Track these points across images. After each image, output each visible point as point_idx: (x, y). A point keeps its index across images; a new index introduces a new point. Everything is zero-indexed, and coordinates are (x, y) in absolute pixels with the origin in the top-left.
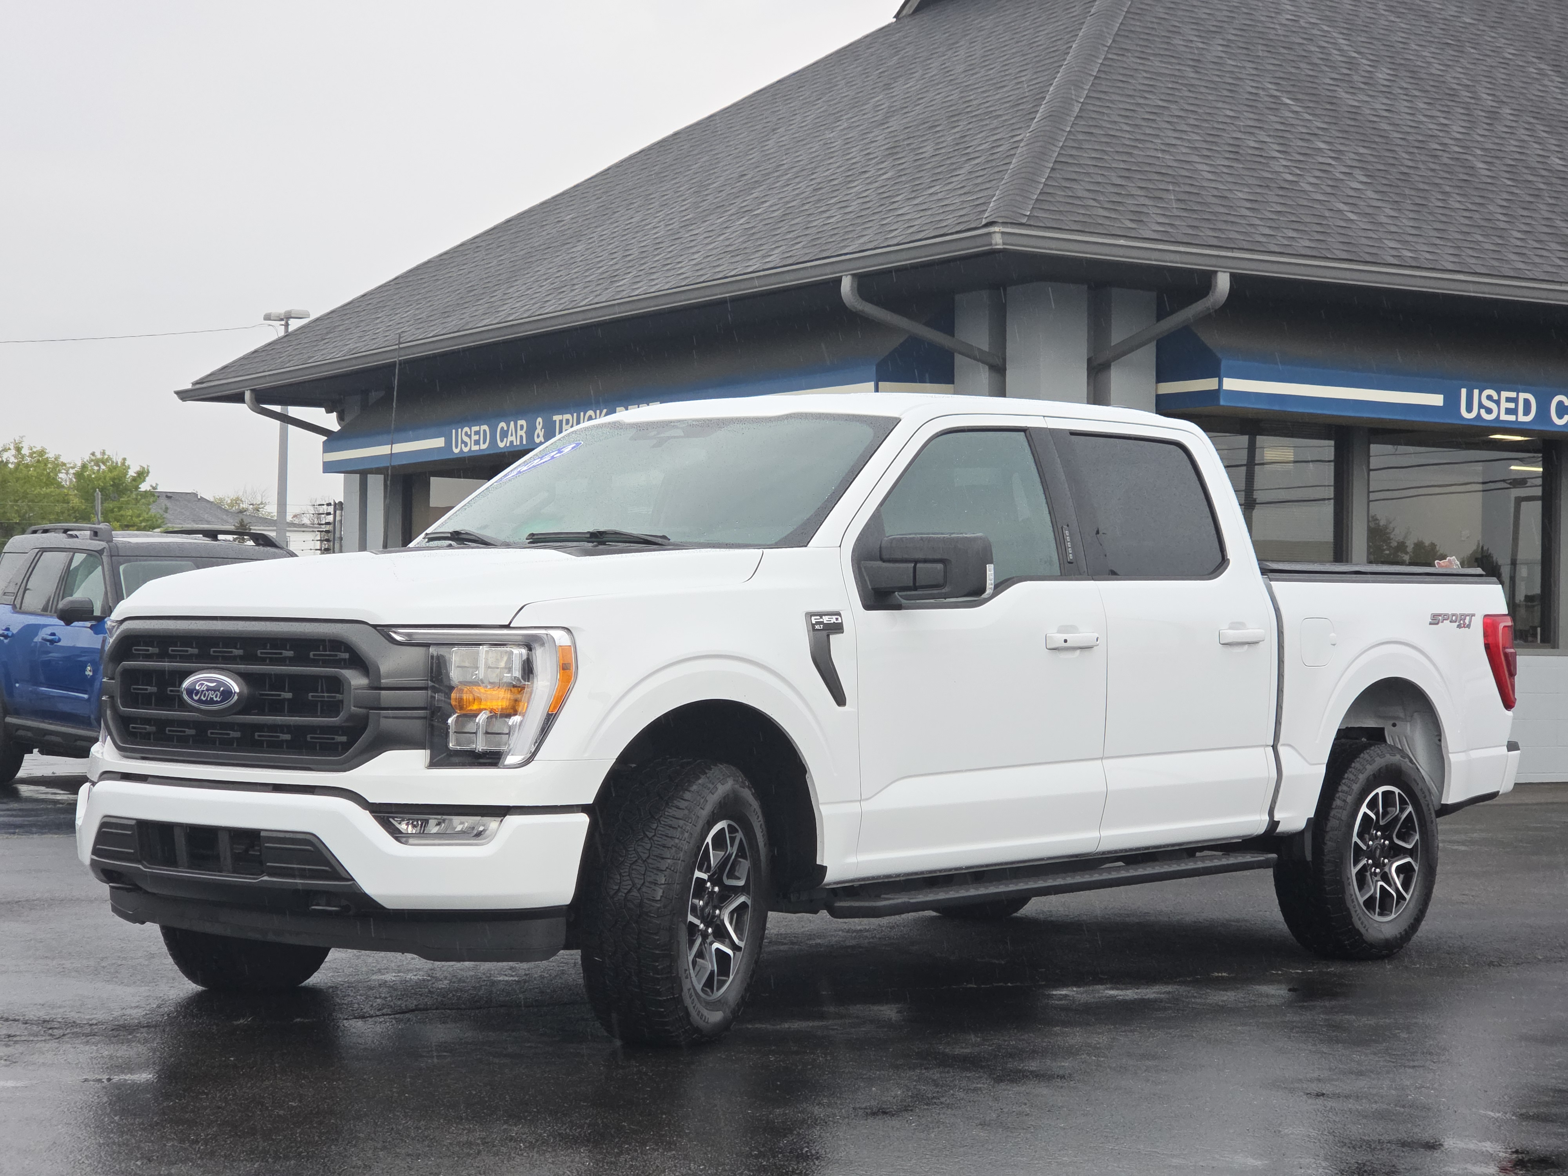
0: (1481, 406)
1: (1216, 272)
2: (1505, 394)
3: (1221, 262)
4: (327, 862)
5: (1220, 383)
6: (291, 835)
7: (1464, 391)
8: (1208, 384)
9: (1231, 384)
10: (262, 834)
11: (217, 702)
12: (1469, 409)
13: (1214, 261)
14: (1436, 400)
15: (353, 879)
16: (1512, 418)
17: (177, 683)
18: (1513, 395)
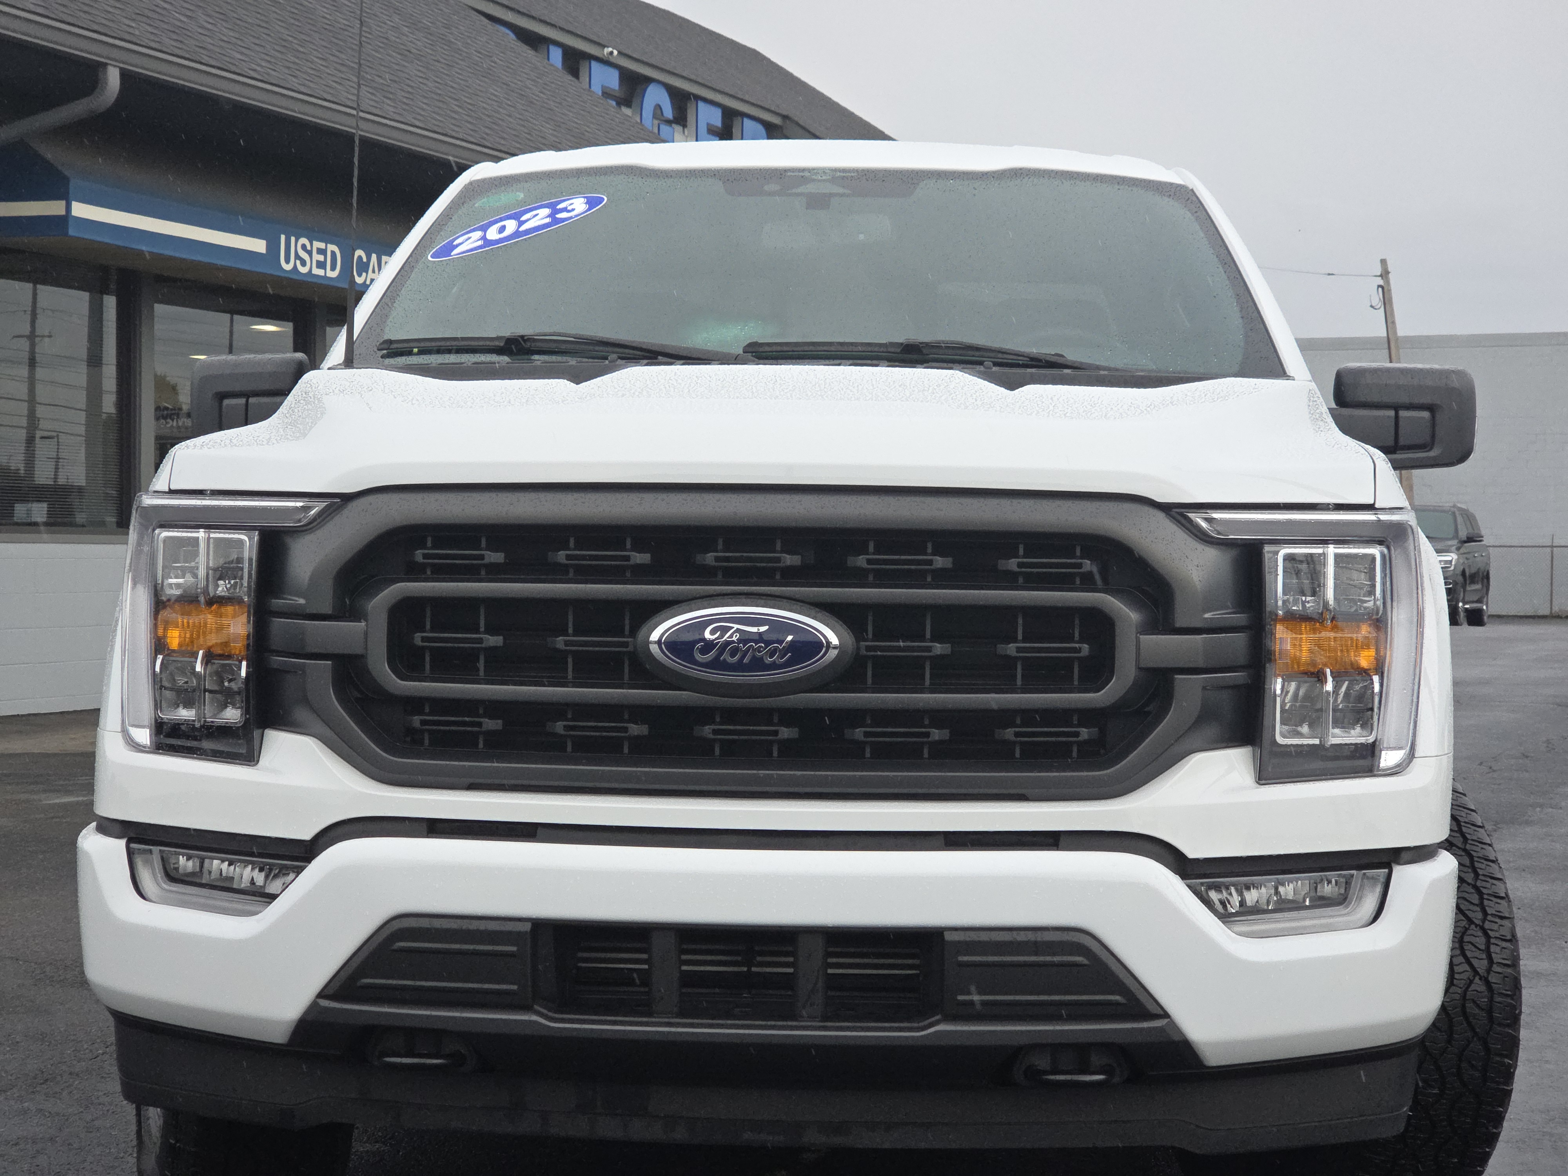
0: (297, 257)
1: (106, 64)
2: (317, 245)
3: (115, 53)
4: (1119, 986)
5: (68, 208)
6: (1031, 936)
7: (283, 237)
8: (53, 208)
9: (81, 210)
10: (948, 936)
11: (774, 666)
12: (287, 261)
13: (105, 51)
14: (258, 246)
15: (1166, 1015)
16: (320, 272)
17: (627, 628)
18: (322, 245)
